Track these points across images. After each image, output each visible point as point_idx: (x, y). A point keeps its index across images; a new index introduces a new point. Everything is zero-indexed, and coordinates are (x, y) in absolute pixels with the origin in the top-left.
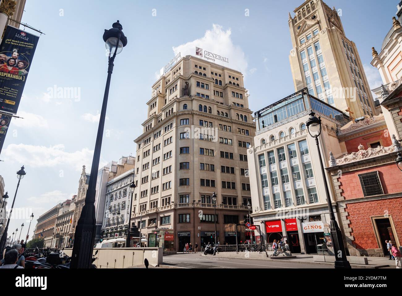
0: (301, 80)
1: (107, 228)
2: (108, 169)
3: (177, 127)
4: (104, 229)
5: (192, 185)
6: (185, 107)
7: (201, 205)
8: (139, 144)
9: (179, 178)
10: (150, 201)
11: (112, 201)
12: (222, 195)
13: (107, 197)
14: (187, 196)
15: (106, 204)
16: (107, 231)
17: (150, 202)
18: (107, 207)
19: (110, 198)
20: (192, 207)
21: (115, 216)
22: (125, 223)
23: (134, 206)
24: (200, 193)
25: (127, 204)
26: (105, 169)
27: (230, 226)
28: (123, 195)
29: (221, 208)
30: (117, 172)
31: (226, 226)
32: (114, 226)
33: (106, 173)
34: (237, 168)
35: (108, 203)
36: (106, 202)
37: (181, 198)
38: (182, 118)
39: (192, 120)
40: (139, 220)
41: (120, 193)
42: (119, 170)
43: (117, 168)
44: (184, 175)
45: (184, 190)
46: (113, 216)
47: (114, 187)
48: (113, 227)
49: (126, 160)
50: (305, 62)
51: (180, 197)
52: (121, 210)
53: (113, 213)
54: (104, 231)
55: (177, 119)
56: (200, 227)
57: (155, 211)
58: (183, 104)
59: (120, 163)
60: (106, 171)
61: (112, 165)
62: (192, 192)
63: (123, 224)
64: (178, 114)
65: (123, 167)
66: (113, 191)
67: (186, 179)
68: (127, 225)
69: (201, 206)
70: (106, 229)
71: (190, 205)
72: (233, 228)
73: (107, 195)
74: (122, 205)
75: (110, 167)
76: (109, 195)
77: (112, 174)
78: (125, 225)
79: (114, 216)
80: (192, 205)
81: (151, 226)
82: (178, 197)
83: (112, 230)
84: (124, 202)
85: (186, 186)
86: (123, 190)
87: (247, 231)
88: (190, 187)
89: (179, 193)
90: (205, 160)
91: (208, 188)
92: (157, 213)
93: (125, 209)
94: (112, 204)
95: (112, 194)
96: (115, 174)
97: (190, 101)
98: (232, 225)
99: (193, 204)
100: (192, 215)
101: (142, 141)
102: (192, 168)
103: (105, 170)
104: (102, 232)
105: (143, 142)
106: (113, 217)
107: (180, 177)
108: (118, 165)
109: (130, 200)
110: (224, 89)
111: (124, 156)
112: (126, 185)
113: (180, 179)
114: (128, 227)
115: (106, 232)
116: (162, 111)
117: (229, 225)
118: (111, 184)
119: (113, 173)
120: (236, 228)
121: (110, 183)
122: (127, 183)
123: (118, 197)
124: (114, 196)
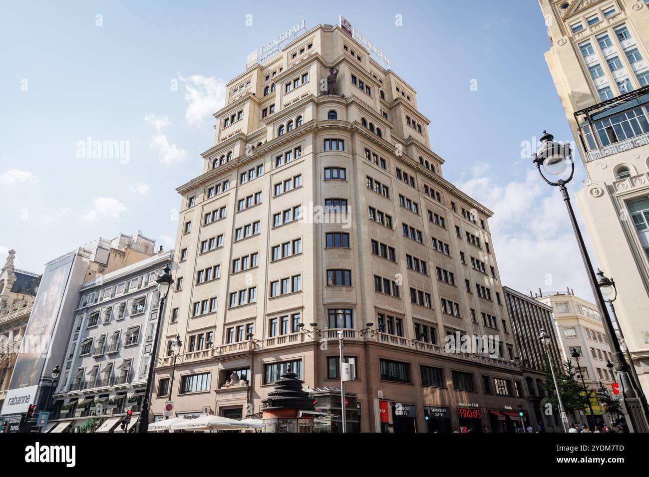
0: (589, 93)
1: (72, 392)
2: (86, 254)
3: (315, 154)
4: (62, 396)
5: (358, 288)
6: (332, 115)
7: (380, 336)
8: (191, 196)
9: (325, 266)
10: (224, 325)
11: (96, 327)
12: (413, 318)
13: (78, 318)
14: (347, 312)
15: (73, 334)
16: (72, 400)
17: (226, 327)
18: (78, 341)
19: (88, 321)
20: (361, 339)
21: (103, 365)
22: (136, 381)
23: (168, 337)
24: (375, 307)
25: (145, 333)
26: (82, 253)
27: (433, 392)
28: (133, 313)
29: (413, 347)
30: (107, 264)
31: (425, 391)
32: (99, 388)
33: (83, 263)
34: (431, 264)
35: (80, 332)
36: (75, 328)
37: (332, 317)
38: (328, 137)
39: (350, 143)
40: (187, 372)
41: (123, 307)
42: (115, 260)
43: (109, 255)
44: (338, 261)
45: (341, 296)
46: (96, 364)
47: (105, 296)
48: (95, 389)
49: (129, 242)
50: (593, 61)
51: (329, 314)
52: (122, 349)
53: (96, 355)
54: (63, 401)
55: (315, 138)
56: (382, 392)
57: (248, 349)
58: (328, 110)
59: (115, 245)
60: (84, 259)
61: (99, 247)
62: (359, 303)
63: (130, 383)
64: (320, 126)
65: (122, 254)
66: (98, 302)
67: (343, 271)
68: (143, 385)
69: (380, 339)
70: (71, 395)
71: (356, 334)
72: (437, 396)
73: (77, 313)
74: (128, 336)
75: (94, 251)
76: (85, 314)
77: (95, 267)
78: (135, 386)
79: (99, 363)
80: (361, 336)
81: (231, 387)
82: (323, 312)
83: (87, 398)
84: (137, 330)
85: (344, 288)
86: (132, 301)
87: (459, 406)
88: (354, 290)
89: (328, 304)
90: (379, 234)
91: (387, 297)
92: (253, 354)
93: (136, 345)
94: (95, 334)
95: (97, 309)
96: (103, 267)
97: (344, 107)
98: (434, 389)
99: (364, 332)
100: (361, 360)
101: (202, 188)
102: (356, 247)
103: (80, 255)
104: (54, 402)
105: (205, 192)
106: (97, 367)
107: (327, 266)
108: (112, 249)
109: (153, 325)
110: (390, 109)
111: (124, 234)
112: (143, 288)
113: (328, 271)
114: (143, 391)
115: (66, 402)
116: (267, 124)
117: (429, 389)
118: (92, 288)
119: (98, 265)
120: (442, 396)
121: (89, 286)
122: (146, 284)
123: (116, 318)
124: (103, 316)
